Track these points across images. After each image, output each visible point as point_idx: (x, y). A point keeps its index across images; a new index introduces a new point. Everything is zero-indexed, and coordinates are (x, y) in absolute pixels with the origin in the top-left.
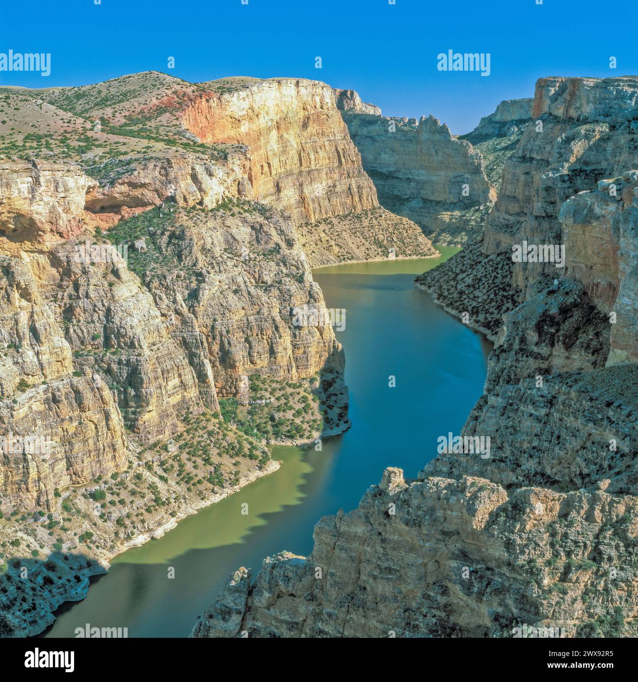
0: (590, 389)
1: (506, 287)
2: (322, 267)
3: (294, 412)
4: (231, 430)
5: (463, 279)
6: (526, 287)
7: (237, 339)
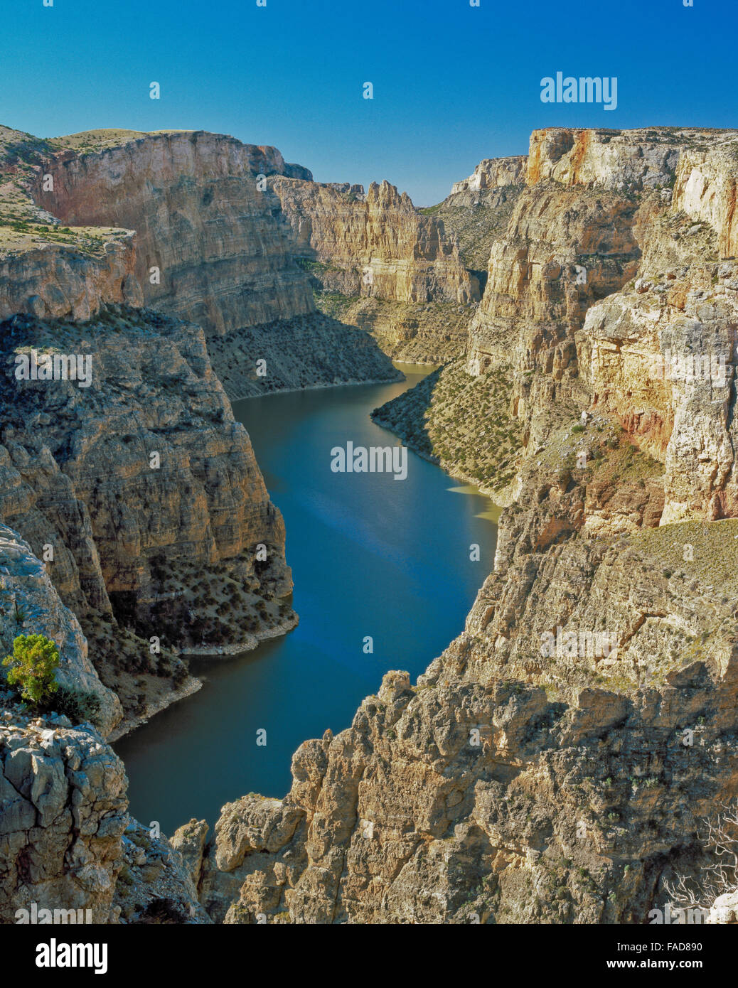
0: (642, 556)
1: (501, 420)
2: (239, 399)
3: (217, 607)
4: (129, 637)
5: (441, 410)
6: (530, 419)
7: (131, 507)
